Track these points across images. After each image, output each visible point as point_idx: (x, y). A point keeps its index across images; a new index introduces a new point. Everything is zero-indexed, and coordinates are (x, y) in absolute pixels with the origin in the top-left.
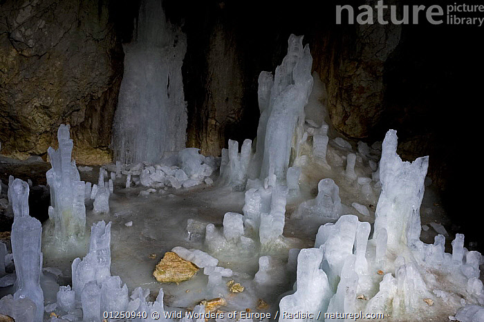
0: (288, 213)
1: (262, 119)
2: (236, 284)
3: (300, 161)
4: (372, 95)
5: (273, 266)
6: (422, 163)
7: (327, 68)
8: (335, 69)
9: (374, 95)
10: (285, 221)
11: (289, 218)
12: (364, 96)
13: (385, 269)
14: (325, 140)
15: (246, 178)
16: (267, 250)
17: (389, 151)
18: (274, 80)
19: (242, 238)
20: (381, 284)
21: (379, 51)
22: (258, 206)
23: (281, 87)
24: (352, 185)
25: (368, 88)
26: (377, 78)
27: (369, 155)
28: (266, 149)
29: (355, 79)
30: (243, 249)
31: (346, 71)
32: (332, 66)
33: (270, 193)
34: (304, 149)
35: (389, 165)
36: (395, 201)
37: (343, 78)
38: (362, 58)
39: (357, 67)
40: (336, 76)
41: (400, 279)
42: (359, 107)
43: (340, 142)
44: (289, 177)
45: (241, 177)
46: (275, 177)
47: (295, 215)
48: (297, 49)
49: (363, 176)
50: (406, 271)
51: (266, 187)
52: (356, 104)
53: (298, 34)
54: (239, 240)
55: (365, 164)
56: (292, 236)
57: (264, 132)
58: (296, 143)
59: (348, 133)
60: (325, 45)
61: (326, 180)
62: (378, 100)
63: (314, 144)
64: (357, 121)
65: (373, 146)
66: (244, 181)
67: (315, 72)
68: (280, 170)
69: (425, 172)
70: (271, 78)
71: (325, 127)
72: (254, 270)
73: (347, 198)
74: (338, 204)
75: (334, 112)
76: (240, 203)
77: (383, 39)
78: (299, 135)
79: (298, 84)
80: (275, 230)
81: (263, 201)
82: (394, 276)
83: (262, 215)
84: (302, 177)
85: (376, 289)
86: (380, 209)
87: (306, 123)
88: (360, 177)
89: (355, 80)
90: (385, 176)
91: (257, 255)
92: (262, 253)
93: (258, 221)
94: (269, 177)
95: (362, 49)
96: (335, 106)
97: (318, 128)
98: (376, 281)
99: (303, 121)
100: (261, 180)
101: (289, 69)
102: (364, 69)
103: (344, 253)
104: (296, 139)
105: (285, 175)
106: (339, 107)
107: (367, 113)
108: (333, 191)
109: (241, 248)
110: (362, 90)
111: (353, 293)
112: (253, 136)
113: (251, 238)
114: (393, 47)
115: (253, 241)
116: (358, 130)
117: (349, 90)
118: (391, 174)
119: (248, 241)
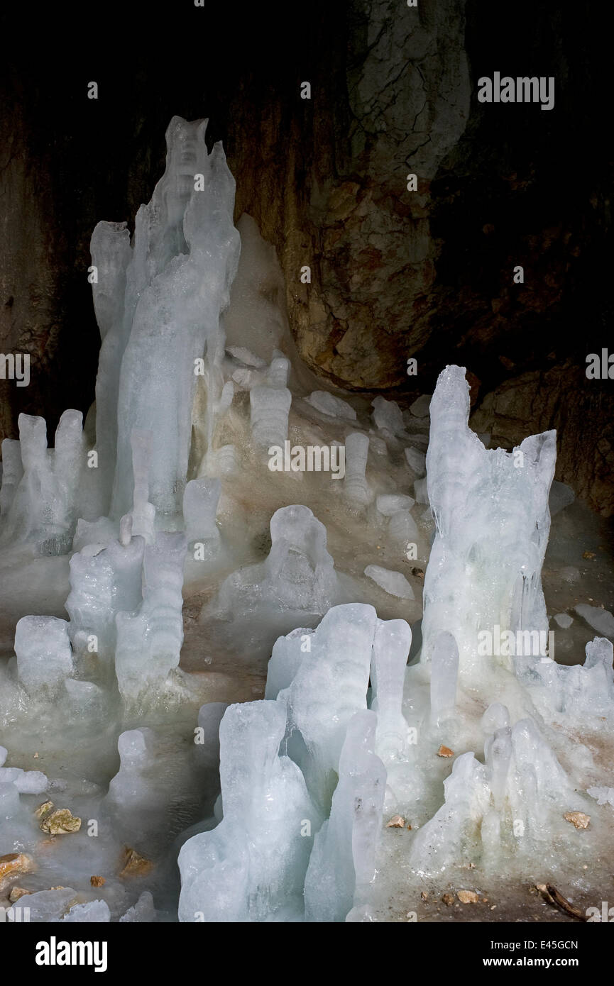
0: (192, 606)
1: (105, 353)
2: (59, 812)
3: (218, 461)
4: (402, 272)
5: (158, 756)
6: (539, 451)
7: (277, 203)
8: (299, 204)
9: (407, 271)
10: (186, 628)
11: (196, 619)
12: (383, 273)
13: (457, 742)
14: (284, 401)
15: (74, 516)
16: (140, 713)
17: (449, 425)
18: (132, 243)
19: (71, 685)
20: (450, 785)
21: (413, 153)
22: (108, 595)
23: (152, 263)
24: (363, 518)
25: (392, 254)
26: (415, 222)
27: (402, 434)
28: (122, 435)
29: (356, 230)
30: (74, 714)
31: (330, 210)
32: (291, 197)
33: (139, 555)
34: (226, 428)
35: (450, 462)
36: (472, 555)
37: (323, 229)
38: (371, 172)
39: (359, 198)
40: (304, 225)
41: (496, 765)
42: (370, 304)
43: (325, 403)
44: (189, 508)
45: (59, 515)
46: (150, 510)
47: (212, 612)
48: (190, 158)
49: (392, 492)
50: (511, 744)
51: (126, 539)
52: (362, 298)
53: (191, 117)
54: (61, 687)
55: (396, 458)
56: (206, 669)
57: (114, 389)
58: (203, 412)
59: (345, 376)
60: (269, 142)
61: (291, 510)
62: (419, 284)
63: (253, 412)
64: (368, 343)
65: (413, 408)
66: (68, 525)
67: (245, 216)
68: (163, 487)
69: (548, 474)
70: (126, 239)
71: (281, 366)
72: (107, 770)
73: (352, 555)
74: (327, 573)
75: (303, 321)
76: (60, 588)
77: (423, 120)
78: (212, 390)
79: (199, 253)
80: (156, 657)
81: (119, 579)
82: (480, 758)
83: (118, 617)
84: (224, 505)
85: (435, 798)
86: (435, 581)
87: (228, 356)
88: (382, 493)
89: (354, 233)
90: (441, 491)
91: (111, 728)
92: (125, 721)
93: (110, 637)
94: (135, 514)
95: (369, 147)
96: (306, 306)
97: (260, 369)
98: (434, 776)
99: (219, 352)
100: (113, 520)
101: (172, 213)
102: (377, 202)
103: (344, 708)
104: (203, 402)
105: (179, 503)
106: (318, 310)
107: (394, 319)
108: (312, 537)
109: (67, 712)
110: (374, 258)
111: (373, 813)
112: (84, 402)
113: (95, 681)
114: (452, 139)
115: (99, 691)
116: (372, 369)
117: (340, 260)
118: (456, 485)
119: (85, 690)
